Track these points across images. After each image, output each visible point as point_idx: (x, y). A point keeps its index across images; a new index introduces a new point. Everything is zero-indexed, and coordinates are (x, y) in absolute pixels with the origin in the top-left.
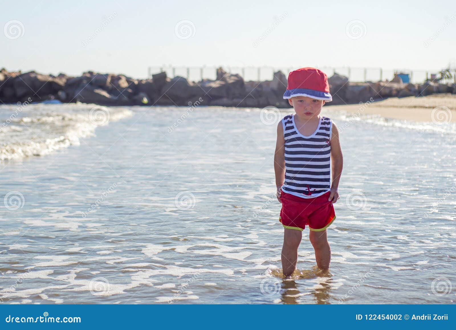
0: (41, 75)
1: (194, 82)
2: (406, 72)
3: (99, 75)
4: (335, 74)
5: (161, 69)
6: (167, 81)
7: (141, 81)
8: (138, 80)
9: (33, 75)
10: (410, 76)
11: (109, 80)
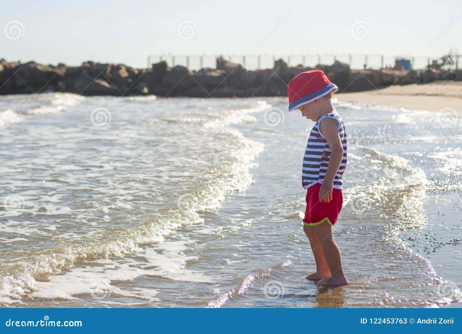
0: (41, 65)
1: (194, 71)
2: (407, 58)
3: (98, 64)
4: (336, 62)
5: (161, 58)
6: (167, 71)
7: (142, 70)
8: (138, 70)
9: (32, 66)
10: (411, 62)
11: (109, 69)
